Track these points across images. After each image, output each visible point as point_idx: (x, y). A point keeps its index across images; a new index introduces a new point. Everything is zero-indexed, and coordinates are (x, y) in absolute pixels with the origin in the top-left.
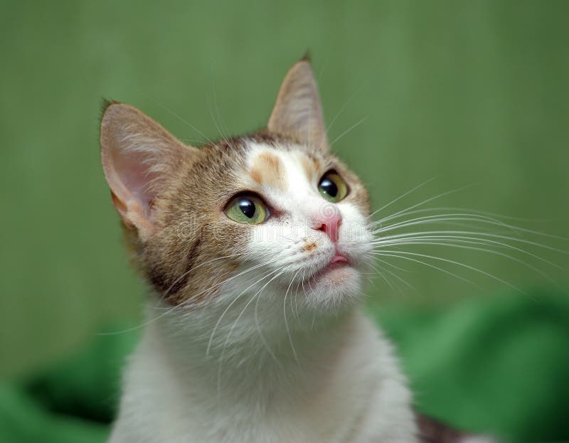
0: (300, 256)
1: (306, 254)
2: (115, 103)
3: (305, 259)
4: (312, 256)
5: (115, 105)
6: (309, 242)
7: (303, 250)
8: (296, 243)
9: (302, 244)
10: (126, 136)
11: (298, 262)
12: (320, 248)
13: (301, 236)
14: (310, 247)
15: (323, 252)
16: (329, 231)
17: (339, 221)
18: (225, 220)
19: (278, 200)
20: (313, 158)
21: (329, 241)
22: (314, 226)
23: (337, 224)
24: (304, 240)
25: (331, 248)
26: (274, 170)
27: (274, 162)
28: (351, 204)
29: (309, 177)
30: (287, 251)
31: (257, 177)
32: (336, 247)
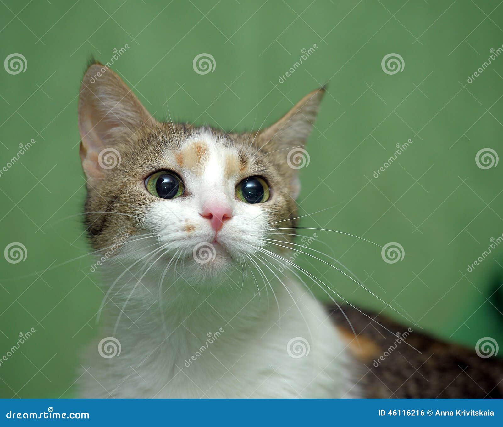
0: (180, 234)
1: (186, 234)
2: (99, 64)
3: (183, 238)
4: (190, 237)
5: (98, 66)
6: (190, 224)
7: (183, 230)
8: (180, 221)
9: (184, 224)
11: (179, 240)
12: (197, 232)
13: (186, 217)
14: (189, 229)
15: (200, 236)
16: (213, 220)
17: (225, 215)
18: (140, 188)
19: (191, 184)
20: (243, 161)
21: (209, 228)
22: (201, 213)
23: (222, 217)
24: (187, 220)
25: (209, 235)
26: (198, 158)
27: (200, 151)
28: (263, 209)
29: (229, 173)
30: (172, 227)
31: (180, 160)
32: (216, 235)
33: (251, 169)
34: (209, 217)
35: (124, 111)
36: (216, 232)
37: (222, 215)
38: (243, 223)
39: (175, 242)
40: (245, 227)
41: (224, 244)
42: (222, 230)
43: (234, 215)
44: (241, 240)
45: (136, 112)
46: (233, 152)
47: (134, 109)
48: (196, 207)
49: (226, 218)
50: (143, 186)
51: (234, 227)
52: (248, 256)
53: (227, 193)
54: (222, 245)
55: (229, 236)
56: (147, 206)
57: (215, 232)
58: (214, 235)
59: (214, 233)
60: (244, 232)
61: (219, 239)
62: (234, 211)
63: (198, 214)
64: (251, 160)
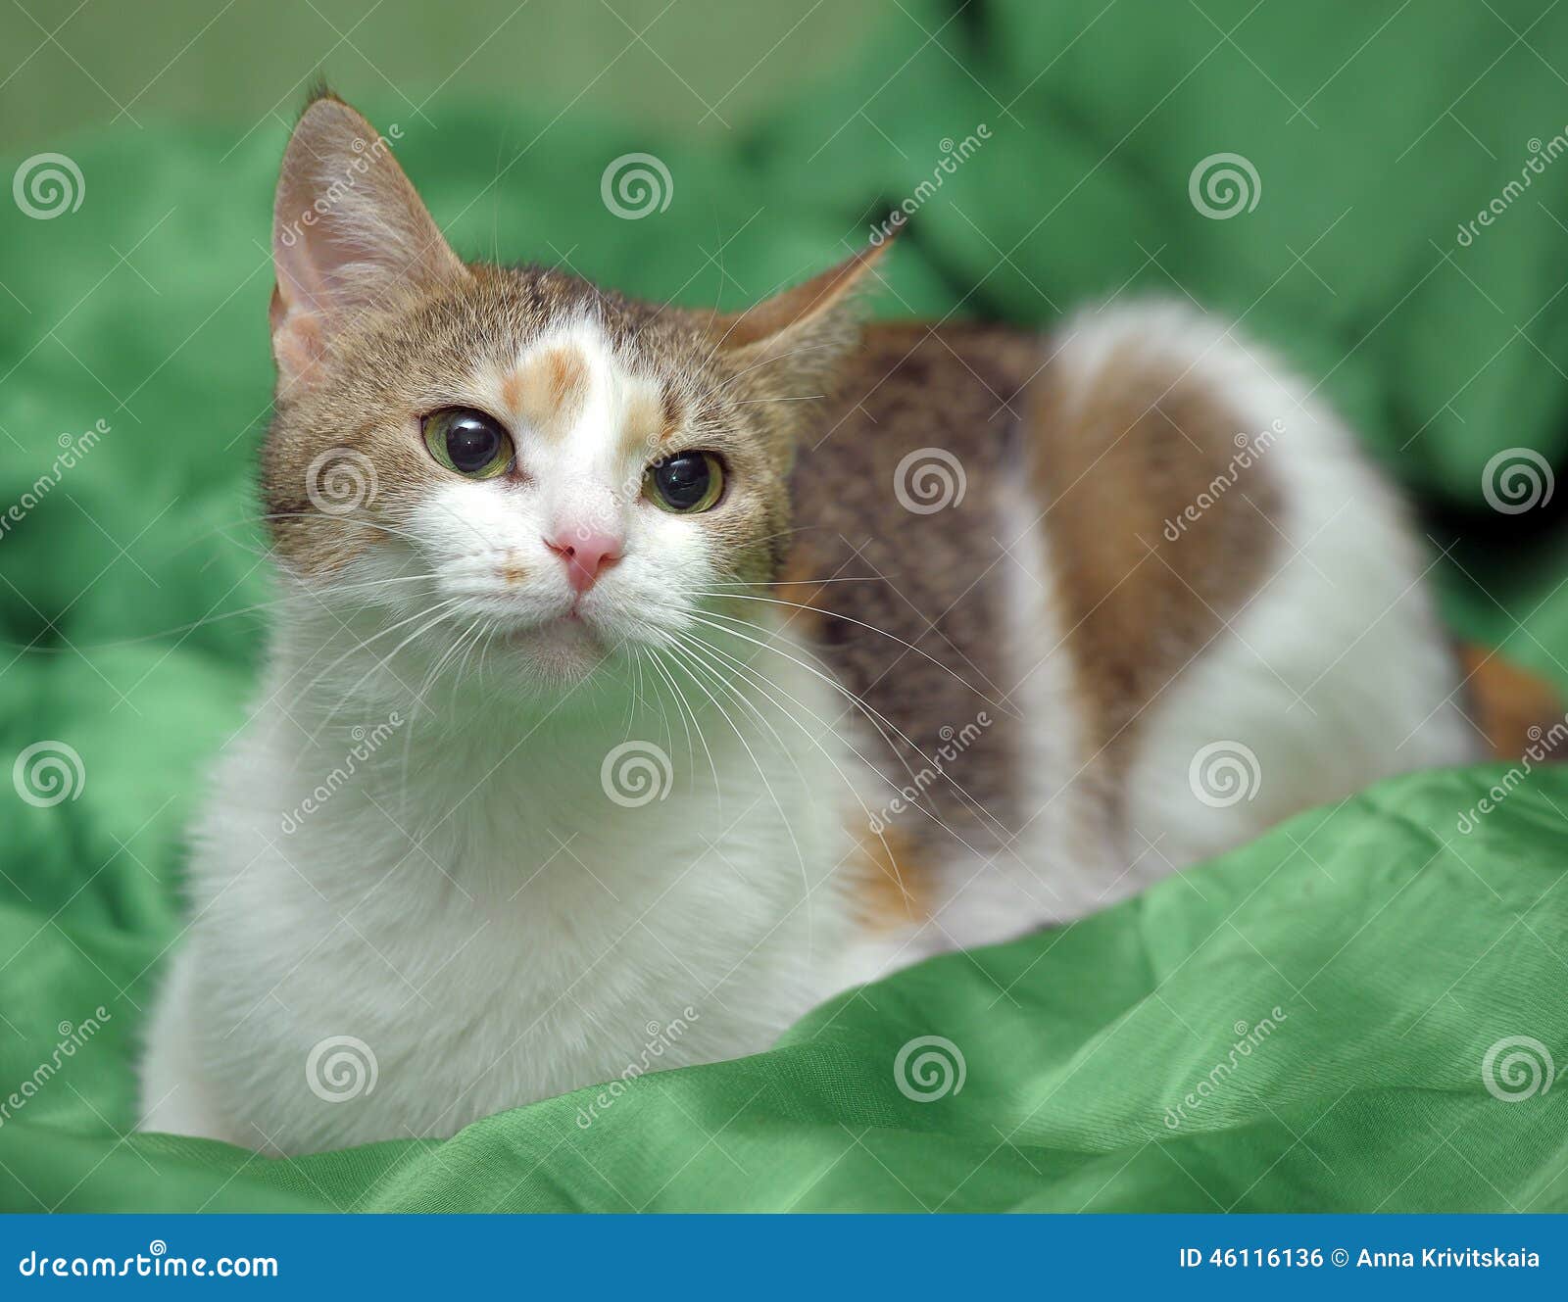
0: (489, 583)
1: (501, 585)
2: (337, 99)
3: (495, 595)
4: (511, 595)
5: (333, 104)
6: (517, 562)
7: (498, 572)
8: (495, 550)
9: (501, 560)
10: (332, 175)
11: (484, 596)
12: (532, 586)
13: (509, 542)
14: (513, 574)
15: (536, 597)
16: (575, 562)
17: (607, 554)
18: (409, 437)
19: (532, 452)
20: (671, 412)
21: (563, 583)
22: (550, 538)
23: (599, 558)
24: (510, 552)
25: (558, 599)
26: (556, 396)
27: (565, 379)
28: (701, 529)
29: (632, 443)
30: (471, 562)
31: (512, 397)
32: (577, 600)
33: (688, 434)
34: (567, 552)
35: (382, 225)
36: (579, 593)
37: (601, 554)
38: (648, 576)
39: (473, 599)
40: (652, 585)
41: (594, 624)
42: (595, 589)
43: (627, 554)
44: (637, 617)
45: (410, 230)
46: (650, 388)
47: (405, 223)
48: (539, 519)
49: (608, 560)
50: (418, 433)
51: (623, 585)
52: (651, 654)
53: (618, 493)
54: (588, 625)
55: (608, 604)
56: (422, 487)
57: (576, 592)
58: (573, 600)
59: (572, 596)
60: (646, 597)
61: (582, 612)
62: (629, 542)
63: (539, 538)
64: (691, 410)
